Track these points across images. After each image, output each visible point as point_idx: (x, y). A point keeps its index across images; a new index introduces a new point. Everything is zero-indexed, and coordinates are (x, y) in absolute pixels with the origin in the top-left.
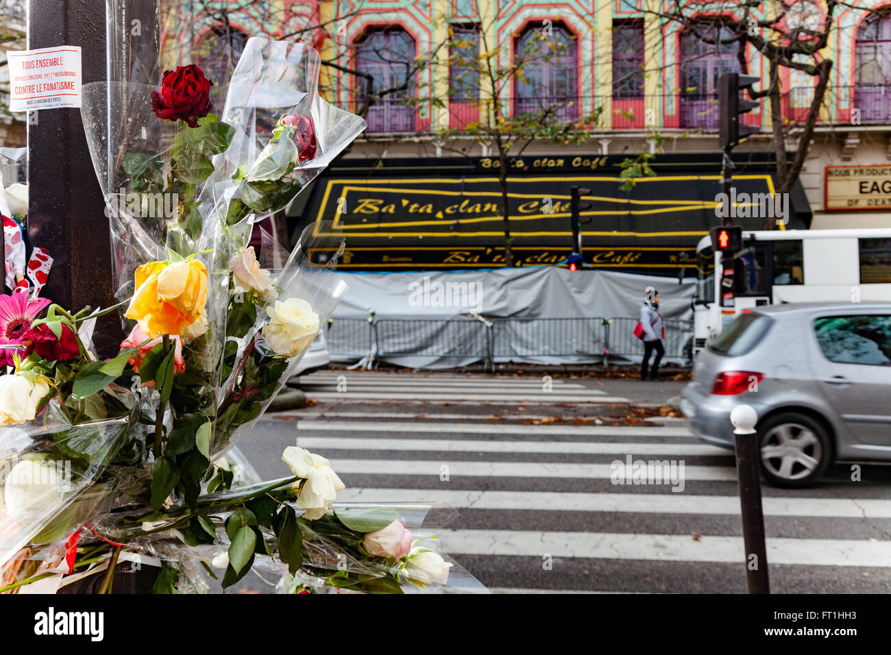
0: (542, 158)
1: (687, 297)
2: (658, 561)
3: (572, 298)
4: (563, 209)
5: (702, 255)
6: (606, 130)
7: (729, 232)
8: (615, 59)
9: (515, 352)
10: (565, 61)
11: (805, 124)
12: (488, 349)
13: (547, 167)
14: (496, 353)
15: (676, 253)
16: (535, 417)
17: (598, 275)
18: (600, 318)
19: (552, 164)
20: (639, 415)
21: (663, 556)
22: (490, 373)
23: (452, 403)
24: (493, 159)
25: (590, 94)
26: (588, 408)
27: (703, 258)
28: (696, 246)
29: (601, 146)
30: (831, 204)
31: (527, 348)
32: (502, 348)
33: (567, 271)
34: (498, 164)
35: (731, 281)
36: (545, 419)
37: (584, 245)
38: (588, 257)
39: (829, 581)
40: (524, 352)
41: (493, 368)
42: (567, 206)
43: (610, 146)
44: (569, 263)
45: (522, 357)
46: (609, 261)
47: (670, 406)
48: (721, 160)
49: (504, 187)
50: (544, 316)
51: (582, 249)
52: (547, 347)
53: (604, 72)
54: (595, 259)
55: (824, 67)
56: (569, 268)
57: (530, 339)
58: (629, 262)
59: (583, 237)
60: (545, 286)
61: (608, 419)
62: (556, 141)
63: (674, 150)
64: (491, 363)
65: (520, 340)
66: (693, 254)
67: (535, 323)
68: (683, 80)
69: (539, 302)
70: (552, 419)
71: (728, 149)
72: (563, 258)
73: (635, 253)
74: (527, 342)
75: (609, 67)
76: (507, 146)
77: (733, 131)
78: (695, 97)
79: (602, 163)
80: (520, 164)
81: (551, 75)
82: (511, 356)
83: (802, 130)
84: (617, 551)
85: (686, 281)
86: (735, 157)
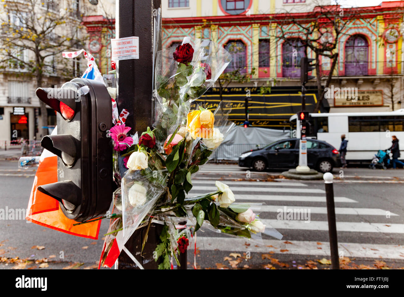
0: (234, 88)
1: (286, 137)
2: (287, 229)
3: (245, 137)
4: (241, 106)
5: (292, 122)
6: (256, 78)
7: (304, 113)
8: (259, 53)
9: (225, 156)
10: (242, 54)
11: (328, 76)
12: (216, 155)
13: (235, 91)
14: (218, 156)
15: (282, 122)
16: (235, 179)
17: (255, 129)
18: (255, 144)
19: (237, 90)
20: (272, 178)
21: (288, 227)
22: (216, 163)
23: (205, 174)
24: (217, 88)
25: (251, 65)
26: (254, 176)
27: (292, 124)
28: (289, 119)
29: (254, 84)
30: (337, 104)
31: (229, 154)
32: (221, 155)
33: (244, 127)
34: (218, 90)
35: (305, 131)
36: (239, 179)
37: (249, 119)
38: (250, 123)
39: (349, 237)
40: (228, 156)
41: (218, 162)
42: (243, 105)
43: (258, 84)
44: (244, 125)
45: (227, 158)
46: (258, 124)
47: (283, 175)
48: (301, 89)
49: (221, 98)
50: (235, 143)
51: (249, 120)
52: (236, 154)
53: (256, 57)
54: (253, 123)
55: (335, 56)
56: (244, 126)
57: (230, 151)
58: (265, 125)
59: (249, 116)
60: (236, 133)
61: (261, 179)
62: (240, 82)
63: (281, 85)
64: (217, 160)
65: (227, 152)
66: (288, 122)
67: (232, 146)
68: (284, 61)
69: (233, 138)
70: (242, 179)
71: (304, 84)
72: (241, 123)
73: (267, 121)
74: (229, 153)
75: (258, 56)
76: (222, 83)
77: (306, 78)
78: (288, 66)
79: (255, 89)
80: (226, 90)
81: (237, 59)
82: (224, 157)
83: (327, 78)
84: (272, 226)
85: (286, 131)
86: (307, 87)
